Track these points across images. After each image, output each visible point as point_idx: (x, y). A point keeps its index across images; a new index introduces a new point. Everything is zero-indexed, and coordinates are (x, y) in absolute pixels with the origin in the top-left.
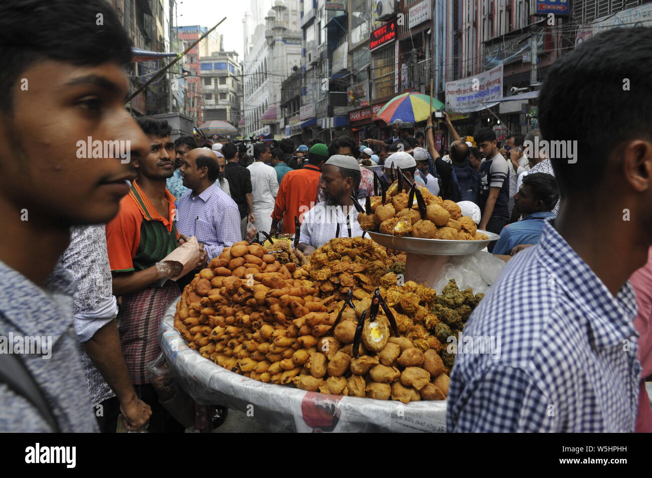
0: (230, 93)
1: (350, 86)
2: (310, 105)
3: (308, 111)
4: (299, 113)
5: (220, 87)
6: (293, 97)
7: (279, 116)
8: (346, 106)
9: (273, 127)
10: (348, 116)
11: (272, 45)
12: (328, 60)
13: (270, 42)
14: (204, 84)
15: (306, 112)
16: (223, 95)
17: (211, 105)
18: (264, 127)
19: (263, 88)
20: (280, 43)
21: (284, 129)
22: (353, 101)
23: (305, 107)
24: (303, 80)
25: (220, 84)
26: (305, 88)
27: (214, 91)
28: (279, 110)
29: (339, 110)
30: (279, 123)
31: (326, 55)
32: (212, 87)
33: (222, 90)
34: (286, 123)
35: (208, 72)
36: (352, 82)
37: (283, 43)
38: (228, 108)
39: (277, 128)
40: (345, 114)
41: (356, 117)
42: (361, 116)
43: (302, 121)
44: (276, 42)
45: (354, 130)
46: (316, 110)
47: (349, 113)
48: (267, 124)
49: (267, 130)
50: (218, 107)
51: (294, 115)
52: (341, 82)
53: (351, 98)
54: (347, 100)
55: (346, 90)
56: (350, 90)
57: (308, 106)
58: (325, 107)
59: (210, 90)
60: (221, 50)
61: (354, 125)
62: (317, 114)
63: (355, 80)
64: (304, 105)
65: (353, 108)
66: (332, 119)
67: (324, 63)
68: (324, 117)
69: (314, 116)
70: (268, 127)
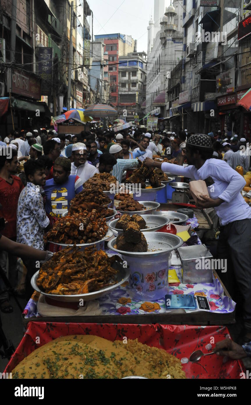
0: (139, 83)
1: (219, 74)
2: (187, 91)
3: (185, 96)
4: (178, 98)
5: (132, 78)
6: (175, 85)
7: (166, 100)
8: (215, 92)
9: (163, 108)
10: (216, 101)
11: (164, 45)
12: (202, 52)
13: (163, 42)
14: (121, 76)
15: (184, 97)
16: (134, 84)
17: (125, 91)
18: (157, 108)
19: (157, 78)
20: (170, 42)
21: (168, 110)
22: (220, 88)
23: (182, 93)
24: (183, 70)
25: (132, 76)
26: (184, 77)
27: (128, 81)
28: (166, 96)
29: (210, 96)
30: (166, 106)
31: (201, 48)
32: (126, 78)
33: (133, 81)
34: (170, 106)
35: (124, 67)
36: (221, 71)
37: (173, 42)
38: (137, 93)
39: (165, 109)
40: (214, 99)
41: (222, 102)
42: (227, 101)
43: (180, 104)
44: (167, 42)
45: (220, 114)
46: (191, 96)
47: (217, 98)
48: (159, 107)
49: (159, 110)
50: (130, 93)
51: (176, 99)
52: (211, 71)
53: (219, 85)
54: (216, 87)
55: (215, 78)
56: (219, 78)
57: (185, 92)
58: (198, 93)
59: (125, 81)
60: (135, 51)
61: (220, 110)
62: (191, 99)
63: (223, 69)
64: (183, 91)
65: (220, 94)
66: (202, 103)
67: (199, 54)
68: (196, 101)
69: (189, 101)
70: (159, 108)
